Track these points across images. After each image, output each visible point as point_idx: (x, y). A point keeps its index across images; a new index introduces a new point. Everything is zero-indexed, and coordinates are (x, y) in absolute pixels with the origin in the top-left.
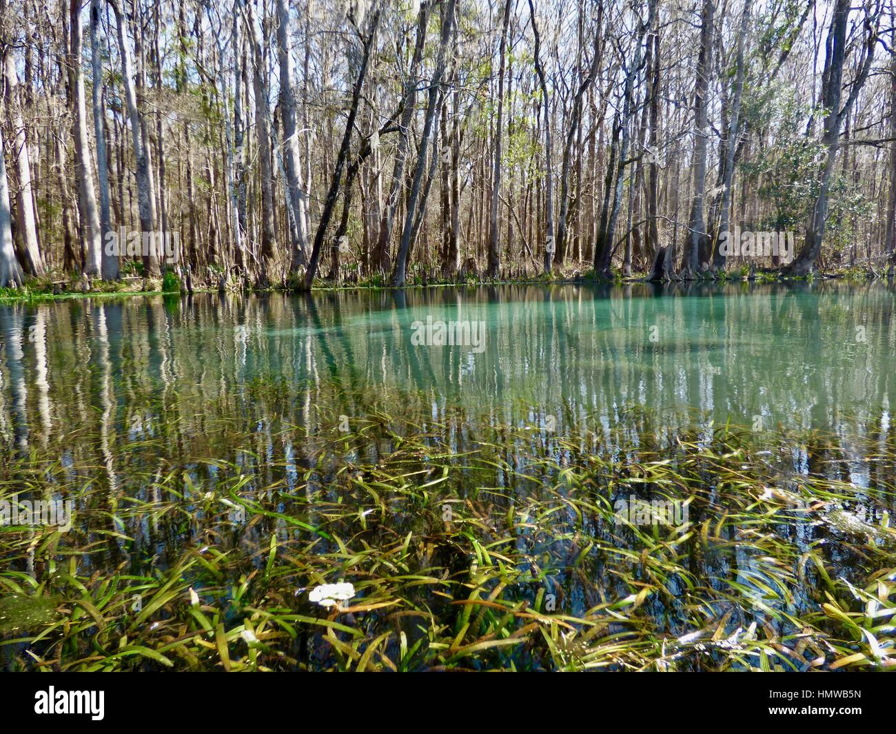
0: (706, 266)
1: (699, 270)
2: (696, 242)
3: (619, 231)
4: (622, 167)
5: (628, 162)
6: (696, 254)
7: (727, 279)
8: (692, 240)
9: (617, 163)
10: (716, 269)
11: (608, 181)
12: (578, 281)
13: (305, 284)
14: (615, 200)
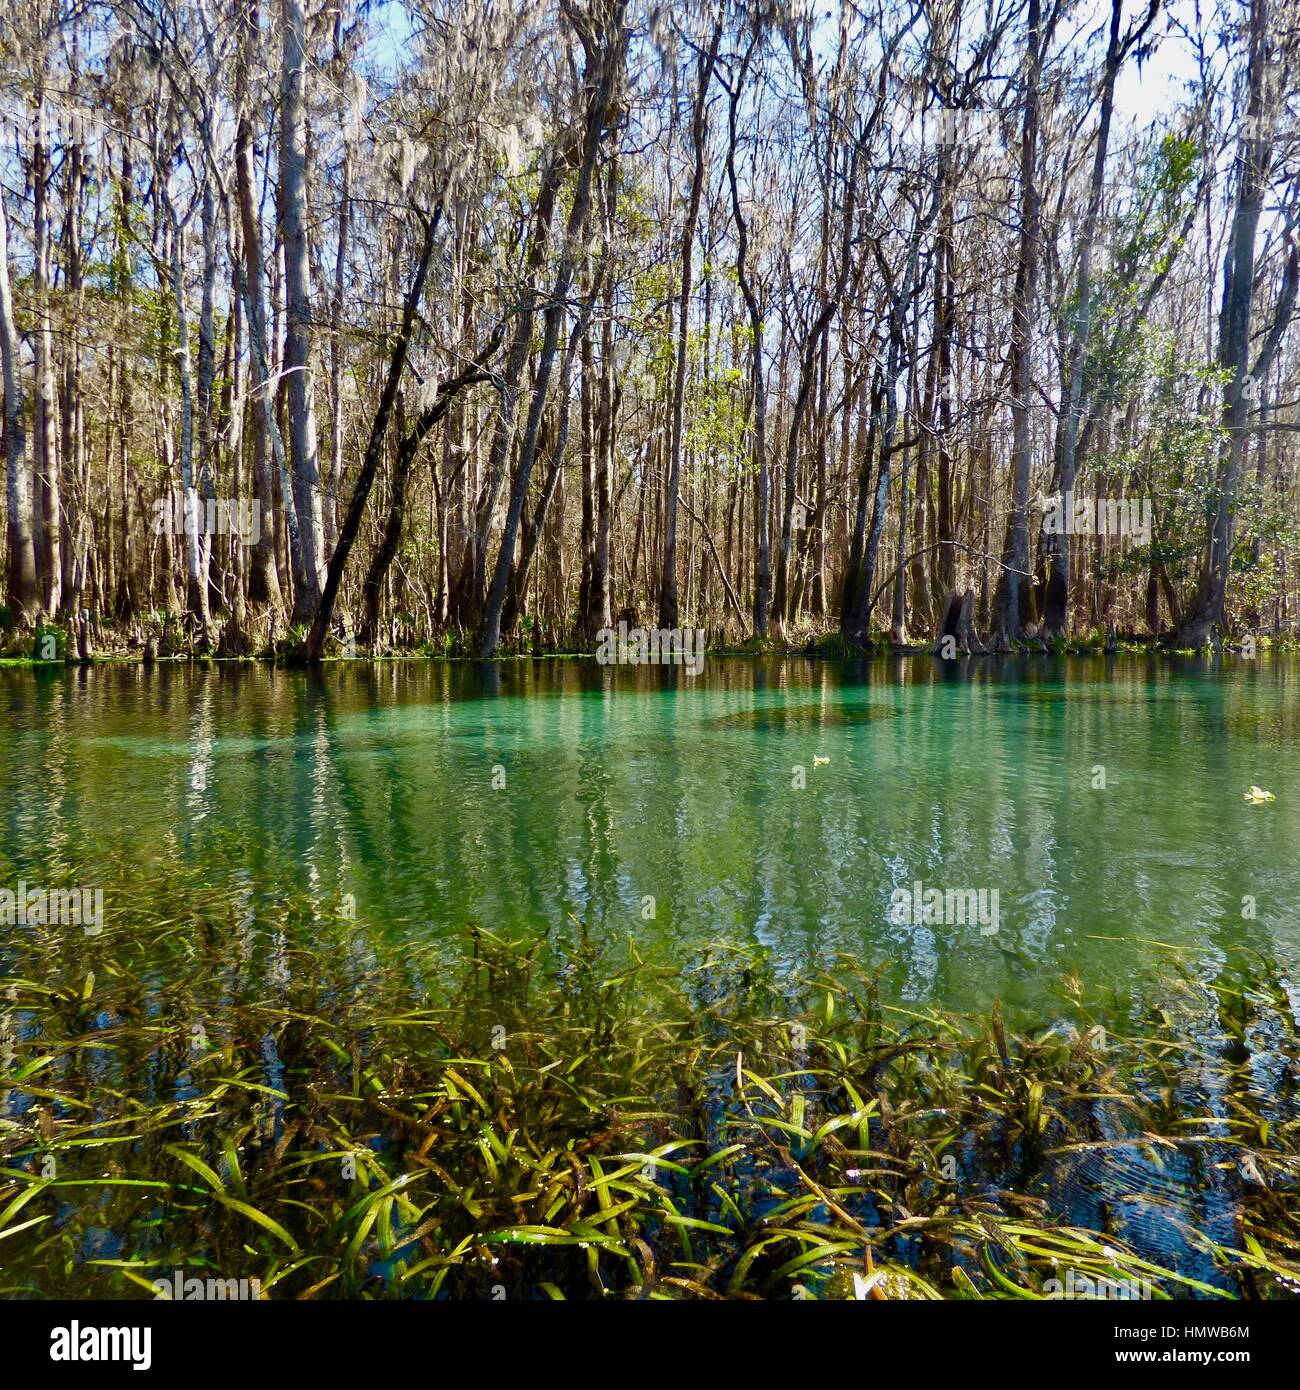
0: (1034, 629)
1: (1020, 636)
2: (1014, 588)
3: (884, 565)
4: (885, 457)
5: (897, 449)
6: (1014, 608)
7: (1069, 652)
8: (1008, 585)
9: (877, 451)
10: (1049, 634)
11: (864, 479)
12: (812, 652)
13: (310, 650)
14: (876, 512)
